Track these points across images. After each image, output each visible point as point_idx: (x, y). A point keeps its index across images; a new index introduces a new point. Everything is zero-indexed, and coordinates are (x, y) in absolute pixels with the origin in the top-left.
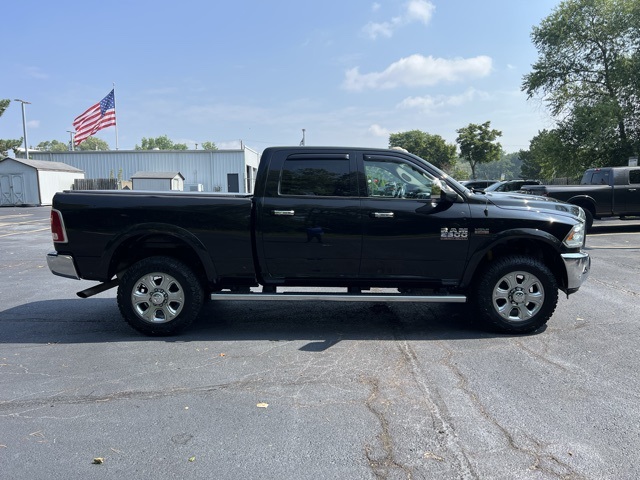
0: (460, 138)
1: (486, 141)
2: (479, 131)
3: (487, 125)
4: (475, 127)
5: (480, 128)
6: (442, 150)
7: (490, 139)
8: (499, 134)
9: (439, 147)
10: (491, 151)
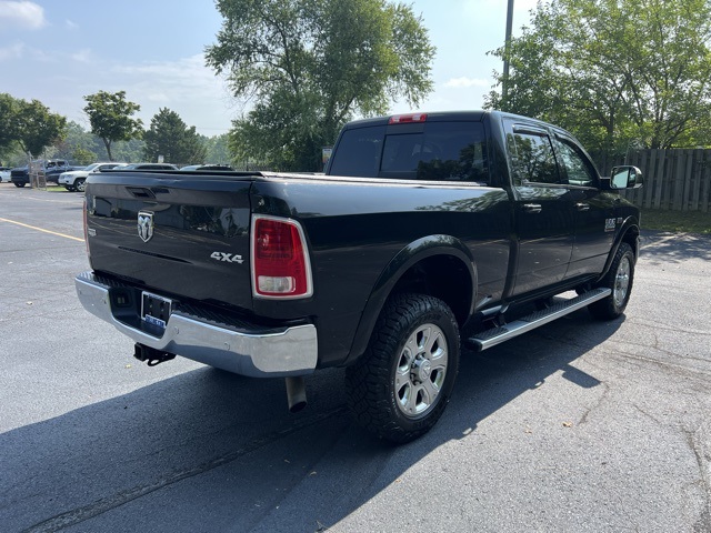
0: (91, 107)
1: (123, 115)
2: (111, 102)
3: (121, 94)
4: (107, 96)
5: (113, 98)
6: (46, 120)
7: (127, 112)
8: (137, 108)
9: (42, 116)
10: (130, 129)
